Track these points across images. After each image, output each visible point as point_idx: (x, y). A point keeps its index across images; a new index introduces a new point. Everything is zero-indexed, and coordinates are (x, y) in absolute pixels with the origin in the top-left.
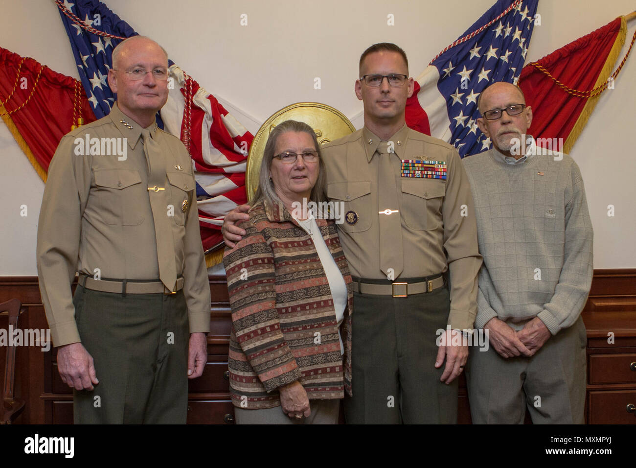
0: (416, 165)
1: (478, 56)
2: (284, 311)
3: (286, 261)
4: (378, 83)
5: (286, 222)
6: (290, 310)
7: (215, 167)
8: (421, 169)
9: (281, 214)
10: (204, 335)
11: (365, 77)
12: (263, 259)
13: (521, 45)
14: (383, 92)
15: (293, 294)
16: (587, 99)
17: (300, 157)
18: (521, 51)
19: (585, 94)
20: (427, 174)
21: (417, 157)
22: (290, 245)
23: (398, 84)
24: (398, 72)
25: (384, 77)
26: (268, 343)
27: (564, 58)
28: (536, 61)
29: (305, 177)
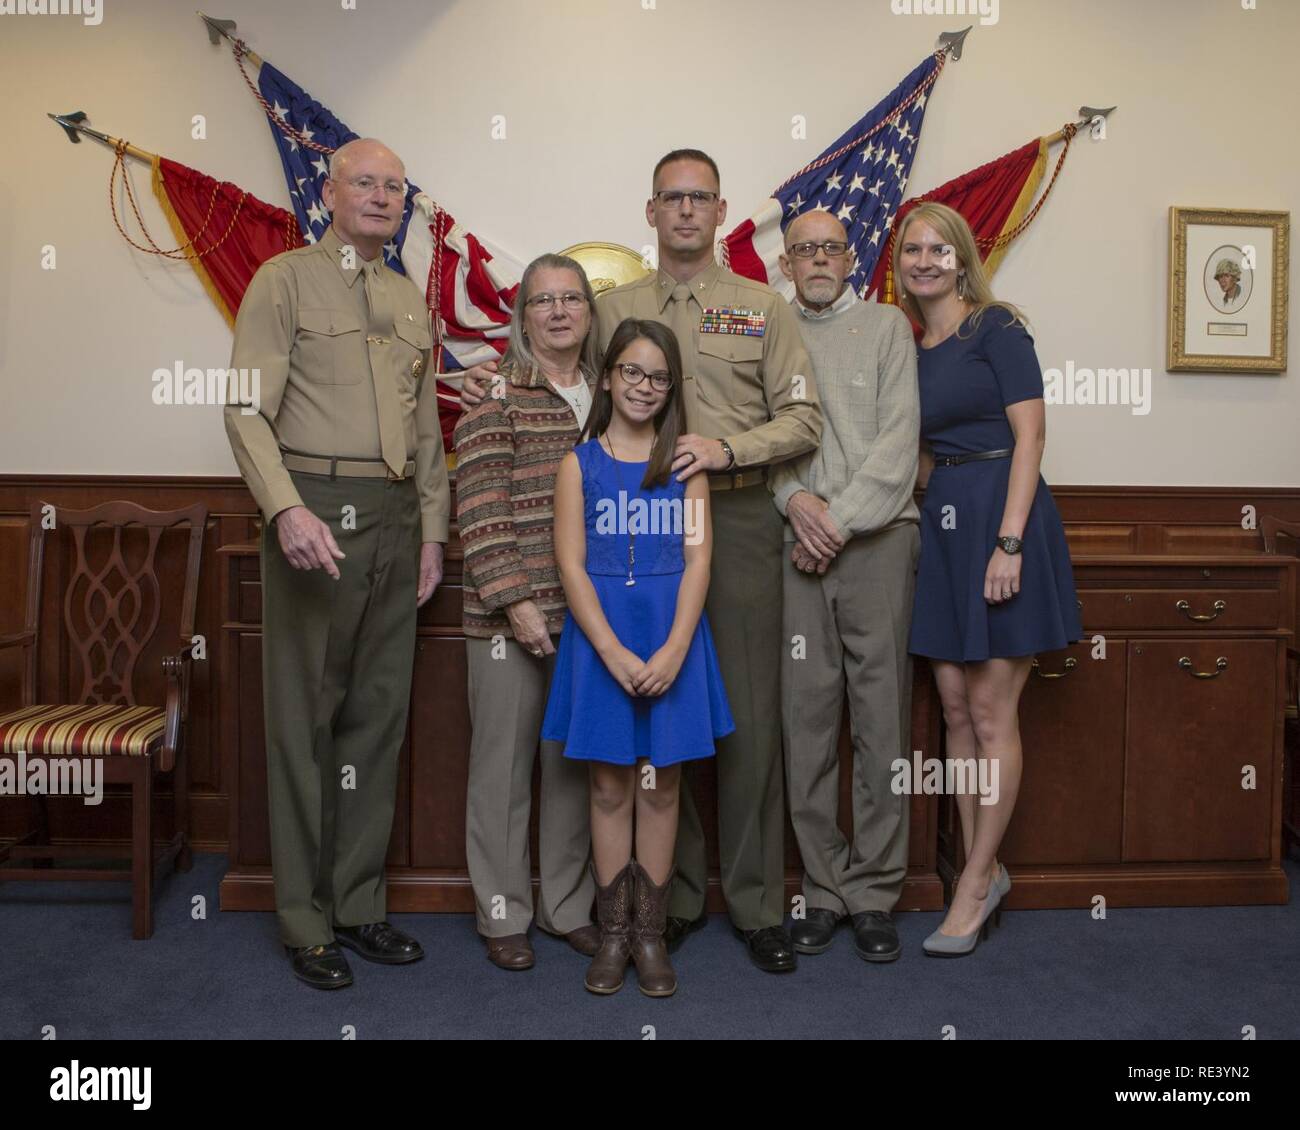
0: (722, 316)
1: (838, 187)
2: (526, 504)
3: (531, 437)
4: (677, 203)
5: (537, 388)
6: (534, 503)
7: (473, 330)
8: (728, 321)
9: (534, 378)
10: (440, 547)
11: (659, 194)
12: (493, 435)
13: (898, 174)
14: (683, 215)
15: (538, 482)
16: (990, 250)
17: (558, 302)
18: (898, 181)
19: (986, 242)
20: (736, 329)
21: (725, 306)
22: (539, 418)
23: (704, 206)
24: (705, 189)
25: (685, 195)
26: (487, 547)
27: (958, 194)
28: (920, 196)
29: (567, 328)
